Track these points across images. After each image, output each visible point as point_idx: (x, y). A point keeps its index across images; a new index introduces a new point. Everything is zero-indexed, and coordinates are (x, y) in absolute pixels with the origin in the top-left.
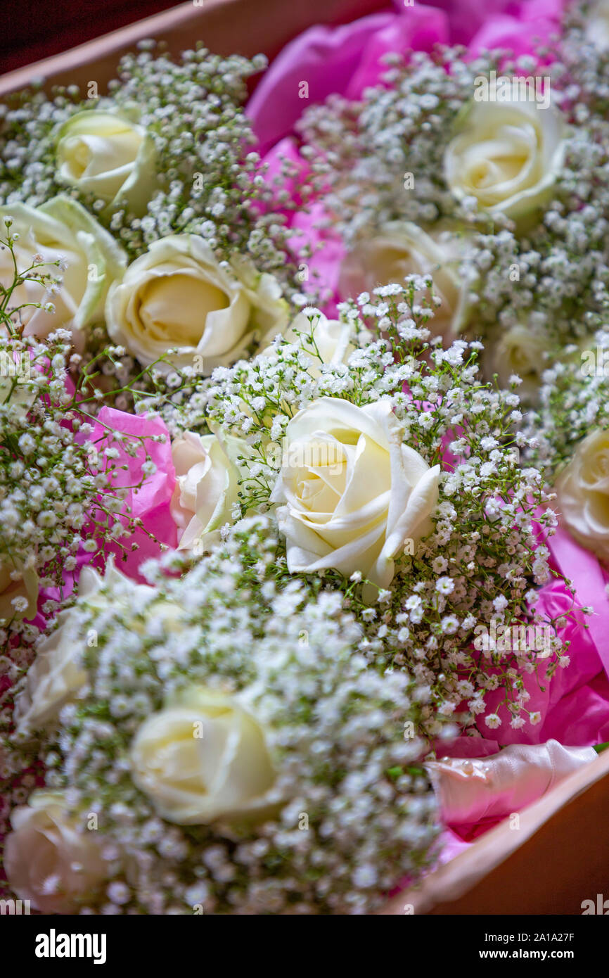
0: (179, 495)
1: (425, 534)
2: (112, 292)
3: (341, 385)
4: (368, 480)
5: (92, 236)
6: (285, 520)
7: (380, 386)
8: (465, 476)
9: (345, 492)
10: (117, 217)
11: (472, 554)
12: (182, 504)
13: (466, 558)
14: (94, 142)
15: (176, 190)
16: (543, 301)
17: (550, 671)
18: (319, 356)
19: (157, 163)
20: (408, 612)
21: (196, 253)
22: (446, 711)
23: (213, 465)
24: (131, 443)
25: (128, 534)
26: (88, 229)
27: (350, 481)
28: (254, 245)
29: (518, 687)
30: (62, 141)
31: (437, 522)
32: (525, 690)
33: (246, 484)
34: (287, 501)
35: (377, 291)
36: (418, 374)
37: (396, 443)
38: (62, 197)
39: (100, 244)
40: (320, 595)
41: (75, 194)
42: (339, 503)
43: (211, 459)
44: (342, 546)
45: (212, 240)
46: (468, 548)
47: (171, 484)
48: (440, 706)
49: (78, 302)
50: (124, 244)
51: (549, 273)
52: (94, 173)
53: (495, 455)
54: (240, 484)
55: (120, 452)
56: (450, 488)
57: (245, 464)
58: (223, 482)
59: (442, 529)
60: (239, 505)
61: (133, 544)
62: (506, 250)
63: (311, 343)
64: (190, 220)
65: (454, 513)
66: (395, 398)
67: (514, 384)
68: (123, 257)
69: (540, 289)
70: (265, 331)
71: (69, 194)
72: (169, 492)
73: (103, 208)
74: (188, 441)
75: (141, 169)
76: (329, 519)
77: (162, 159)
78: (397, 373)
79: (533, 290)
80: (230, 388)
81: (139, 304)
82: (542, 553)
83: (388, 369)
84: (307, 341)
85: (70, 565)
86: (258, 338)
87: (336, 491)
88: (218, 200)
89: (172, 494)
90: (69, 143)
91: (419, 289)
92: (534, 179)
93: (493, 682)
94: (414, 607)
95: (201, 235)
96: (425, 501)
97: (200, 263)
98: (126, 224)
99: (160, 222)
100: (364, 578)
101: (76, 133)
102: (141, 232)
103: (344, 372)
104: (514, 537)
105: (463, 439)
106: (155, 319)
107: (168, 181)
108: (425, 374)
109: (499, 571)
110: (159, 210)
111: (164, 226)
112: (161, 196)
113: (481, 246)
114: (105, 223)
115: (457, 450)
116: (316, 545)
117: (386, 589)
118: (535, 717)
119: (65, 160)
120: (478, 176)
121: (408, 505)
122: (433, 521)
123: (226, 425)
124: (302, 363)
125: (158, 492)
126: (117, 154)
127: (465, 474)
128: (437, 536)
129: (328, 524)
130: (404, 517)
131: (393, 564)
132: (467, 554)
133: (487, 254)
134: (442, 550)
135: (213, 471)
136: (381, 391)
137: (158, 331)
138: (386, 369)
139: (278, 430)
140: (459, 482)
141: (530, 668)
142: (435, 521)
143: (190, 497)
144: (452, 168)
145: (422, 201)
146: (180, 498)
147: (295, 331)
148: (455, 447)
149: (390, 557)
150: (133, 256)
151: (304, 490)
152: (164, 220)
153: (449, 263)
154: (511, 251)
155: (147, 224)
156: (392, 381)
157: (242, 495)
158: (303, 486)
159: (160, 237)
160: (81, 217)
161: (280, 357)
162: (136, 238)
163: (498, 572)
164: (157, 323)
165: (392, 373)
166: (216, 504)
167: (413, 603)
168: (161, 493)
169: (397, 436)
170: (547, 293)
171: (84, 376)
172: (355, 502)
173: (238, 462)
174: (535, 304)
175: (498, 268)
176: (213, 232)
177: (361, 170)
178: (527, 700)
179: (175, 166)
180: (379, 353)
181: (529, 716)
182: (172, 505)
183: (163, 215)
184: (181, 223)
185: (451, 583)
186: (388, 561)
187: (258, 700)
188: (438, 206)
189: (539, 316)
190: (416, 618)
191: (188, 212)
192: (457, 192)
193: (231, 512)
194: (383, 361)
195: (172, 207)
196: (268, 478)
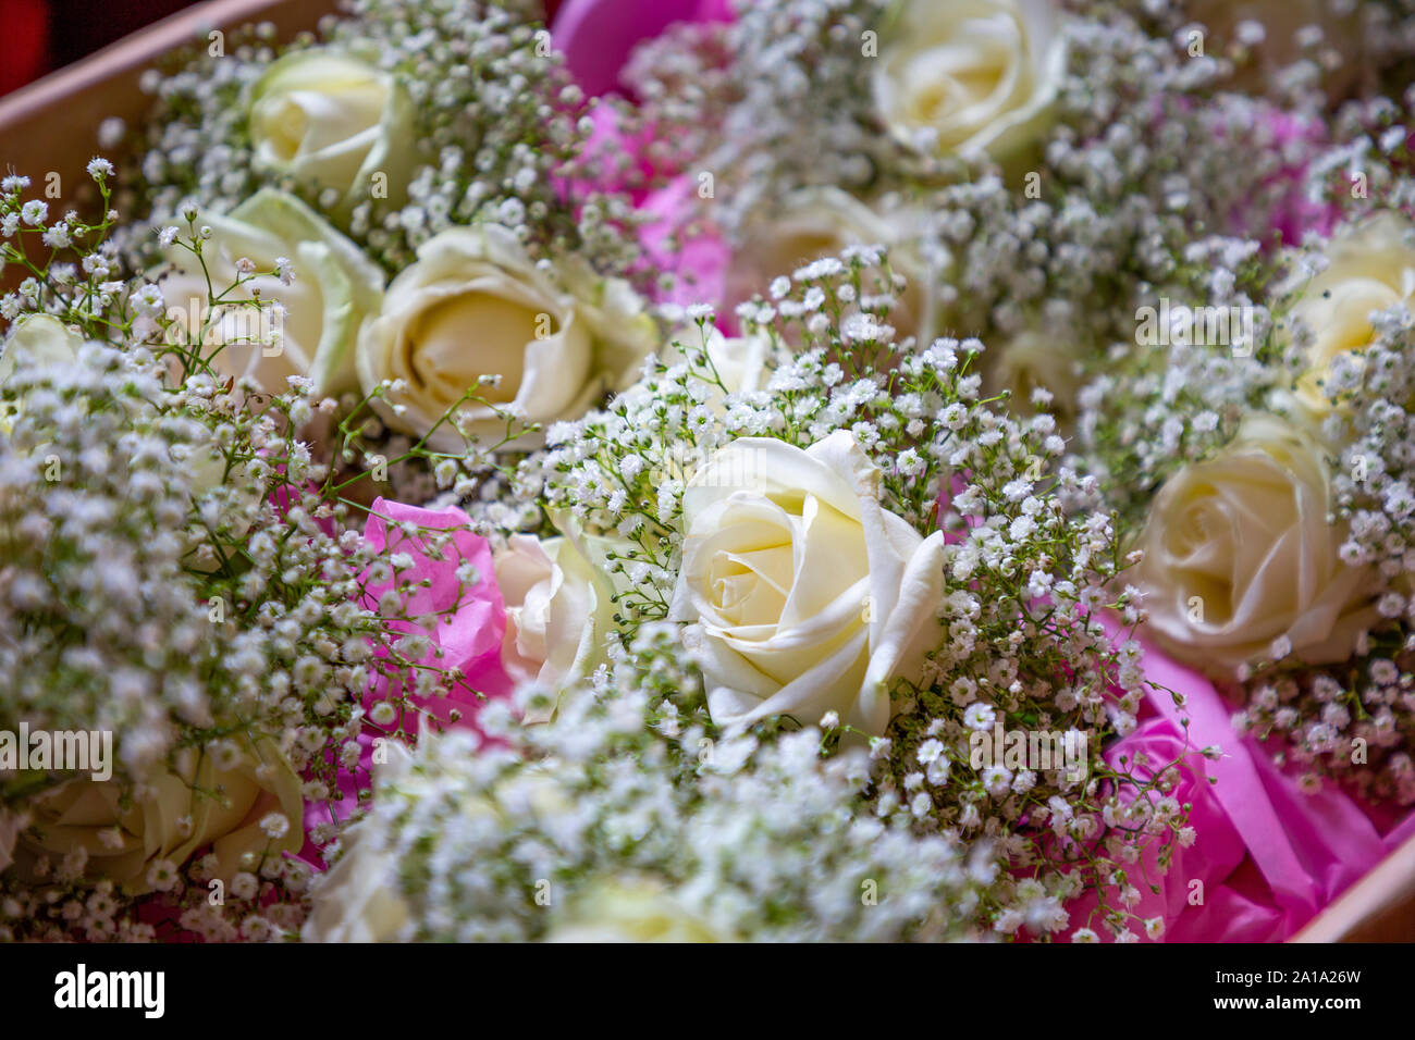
0: (514, 636)
1: (932, 646)
2: (365, 333)
3: (764, 421)
4: (829, 567)
5: (322, 247)
6: (699, 646)
7: (826, 419)
8: (989, 547)
9: (792, 590)
10: (360, 213)
11: (1013, 672)
12: (521, 651)
13: (1003, 680)
14: (311, 102)
15: (452, 160)
16: (1063, 284)
17: (1164, 858)
18: (719, 383)
19: (416, 124)
20: (923, 768)
21: (497, 253)
22: (1008, 926)
23: (566, 580)
24: (433, 537)
25: (444, 691)
26: (315, 237)
27: (801, 567)
28: (588, 230)
29: (1118, 881)
30: (257, 107)
31: (949, 625)
32: (1130, 885)
33: (624, 601)
34: (698, 614)
35: (800, 275)
36: (885, 395)
37: (870, 494)
38: (267, 192)
39: (338, 258)
40: (780, 740)
41: (288, 185)
42: (786, 605)
43: (563, 570)
44: (796, 676)
45: (521, 228)
46: (1004, 664)
47: (498, 620)
48: (998, 919)
49: (311, 353)
50: (376, 256)
51: (1067, 237)
52: (316, 146)
53: (1031, 505)
54: (615, 600)
55: (414, 559)
56: (963, 567)
57: (619, 568)
58: (586, 603)
59: (959, 633)
60: (617, 635)
61: (452, 711)
62: (995, 206)
63: (703, 364)
64: (481, 204)
65: (975, 606)
66: (854, 432)
67: (1041, 403)
68: (377, 277)
69: (1056, 267)
70: (619, 371)
71: (278, 186)
72: (497, 633)
73: (337, 204)
74: (519, 551)
75: (393, 136)
76: (772, 633)
77: (423, 117)
78: (852, 394)
79: (1044, 267)
80: (581, 447)
81: (410, 350)
82: (1132, 651)
83: (835, 391)
84: (697, 362)
85: (351, 757)
86: (610, 384)
87: (778, 588)
88: (522, 164)
89: (503, 637)
90: (270, 108)
91: (869, 264)
92: (1022, 96)
93: (1074, 883)
94: (933, 758)
95: (502, 223)
96: (926, 586)
97: (505, 269)
98: (375, 223)
99: (432, 212)
100: (842, 721)
101: (278, 92)
102: (402, 234)
103: (764, 403)
104: (1077, 638)
105: (973, 487)
106: (440, 368)
107: (437, 149)
108: (895, 390)
109: (1058, 701)
110: (428, 194)
111: (439, 218)
112: (428, 173)
113: (953, 207)
114: (342, 226)
115: (965, 506)
116: (753, 681)
117: (881, 737)
118: (1155, 927)
119: (265, 136)
120: (930, 105)
121: (901, 598)
122: (942, 624)
123: (579, 510)
124: (694, 395)
125: (481, 631)
126: (349, 118)
127: (986, 542)
128: (952, 646)
129: (773, 639)
130: (898, 613)
131: (886, 697)
132: (1005, 674)
133: (963, 218)
134: (964, 668)
135: (567, 589)
136: (828, 426)
137: (446, 389)
138: (832, 390)
139: (670, 502)
140: (975, 557)
141: (1131, 854)
142: (946, 622)
143: (533, 637)
144: (886, 97)
145: (846, 154)
146: (517, 641)
147: (676, 345)
148: (963, 501)
149: (883, 682)
150: (392, 273)
151: (725, 592)
152: (438, 208)
153: (901, 244)
154: (1002, 206)
155: (411, 218)
156: (845, 409)
157: (620, 618)
158: (722, 587)
159: (433, 234)
160: (302, 219)
161: (656, 394)
162: (395, 244)
163: (1057, 704)
164: (443, 376)
165: (843, 395)
166: (579, 641)
167: (930, 752)
168: (484, 633)
169: (868, 483)
170: (1067, 270)
171: (344, 435)
172: (811, 601)
173: (608, 565)
174: (1050, 289)
175: (983, 238)
176: (520, 216)
177: (738, 120)
178: (1136, 902)
179: (446, 124)
180: (818, 367)
181: (1145, 925)
182: (504, 655)
183: (435, 200)
184: (465, 210)
185: (987, 712)
186: (879, 689)
187: (708, 902)
188: (872, 159)
189: (1059, 308)
190: (938, 777)
191: (476, 190)
192: (901, 133)
193: (606, 648)
194: (826, 379)
195: (449, 186)
196: (660, 585)
